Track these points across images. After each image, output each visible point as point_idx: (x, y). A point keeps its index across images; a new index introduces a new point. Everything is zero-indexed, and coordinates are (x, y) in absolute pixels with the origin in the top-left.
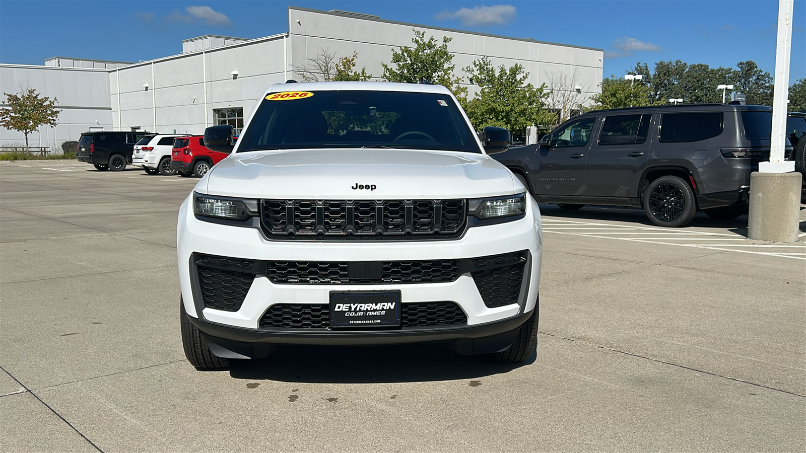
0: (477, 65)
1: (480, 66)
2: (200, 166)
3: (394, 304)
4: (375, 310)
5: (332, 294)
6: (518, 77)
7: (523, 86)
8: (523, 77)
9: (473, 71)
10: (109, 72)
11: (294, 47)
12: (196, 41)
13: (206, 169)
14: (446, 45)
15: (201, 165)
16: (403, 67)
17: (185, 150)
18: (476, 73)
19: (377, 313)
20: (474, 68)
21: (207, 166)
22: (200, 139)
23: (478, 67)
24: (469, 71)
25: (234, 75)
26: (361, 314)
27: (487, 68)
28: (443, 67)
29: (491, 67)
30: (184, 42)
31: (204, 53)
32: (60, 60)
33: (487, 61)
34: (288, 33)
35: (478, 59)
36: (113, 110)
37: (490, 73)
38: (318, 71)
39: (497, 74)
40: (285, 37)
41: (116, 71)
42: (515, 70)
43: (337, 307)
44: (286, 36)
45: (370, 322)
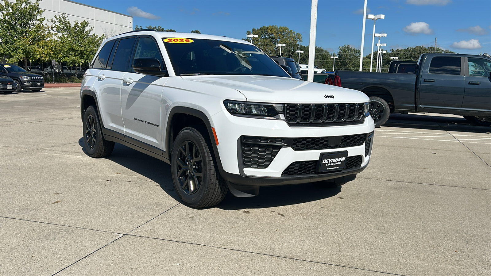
0: (58, 18)
1: (60, 19)
3: (345, 158)
4: (337, 162)
5: (322, 155)
6: (86, 29)
7: (89, 35)
8: (90, 29)
9: (55, 22)
14: (38, 3)
16: (7, 15)
18: (58, 24)
20: (56, 20)
23: (58, 20)
24: (52, 22)
26: (332, 164)
27: (65, 21)
28: (37, 18)
29: (68, 20)
33: (65, 16)
35: (59, 15)
37: (68, 25)
39: (73, 25)
42: (85, 24)
43: (324, 161)
45: (334, 168)
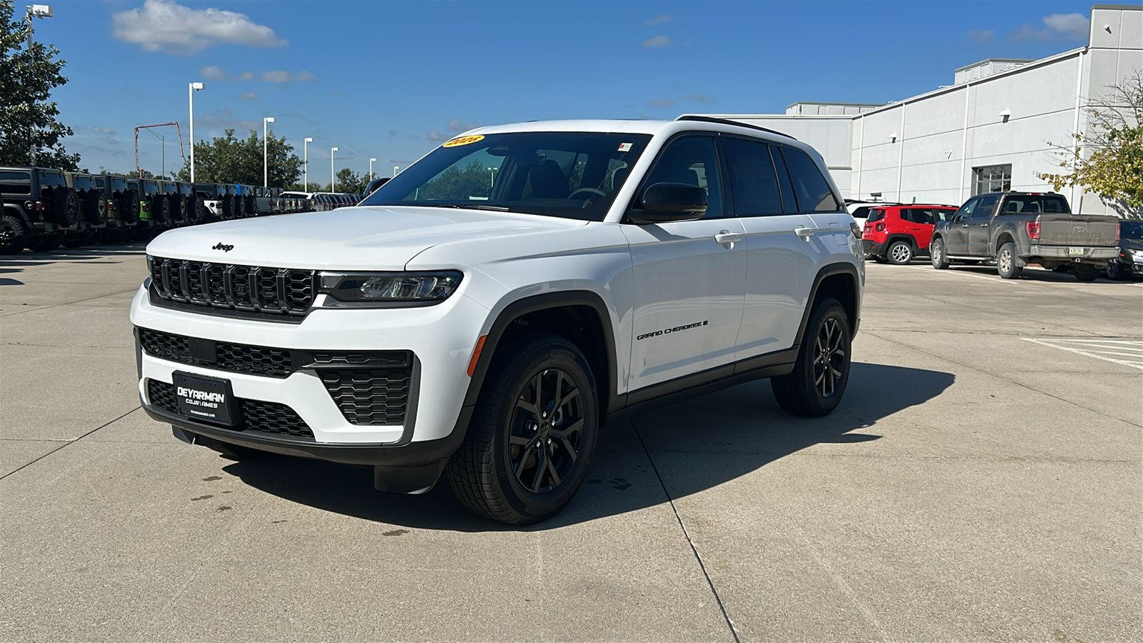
2: (898, 248)
3: (223, 395)
4: (208, 401)
5: (176, 375)
10: (854, 119)
11: (1095, 69)
12: (972, 69)
13: (906, 252)
15: (899, 246)
17: (878, 224)
19: (210, 405)
21: (907, 249)
22: (902, 210)
25: (1005, 116)
26: (197, 403)
30: (957, 71)
31: (968, 86)
32: (803, 105)
34: (1086, 47)
36: (853, 170)
38: (1125, 104)
40: (1081, 54)
41: (861, 117)
43: (178, 390)
44: (1083, 52)
45: (205, 414)
